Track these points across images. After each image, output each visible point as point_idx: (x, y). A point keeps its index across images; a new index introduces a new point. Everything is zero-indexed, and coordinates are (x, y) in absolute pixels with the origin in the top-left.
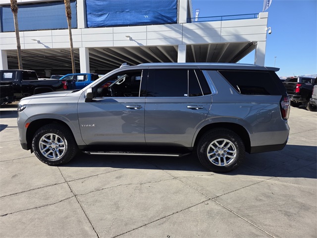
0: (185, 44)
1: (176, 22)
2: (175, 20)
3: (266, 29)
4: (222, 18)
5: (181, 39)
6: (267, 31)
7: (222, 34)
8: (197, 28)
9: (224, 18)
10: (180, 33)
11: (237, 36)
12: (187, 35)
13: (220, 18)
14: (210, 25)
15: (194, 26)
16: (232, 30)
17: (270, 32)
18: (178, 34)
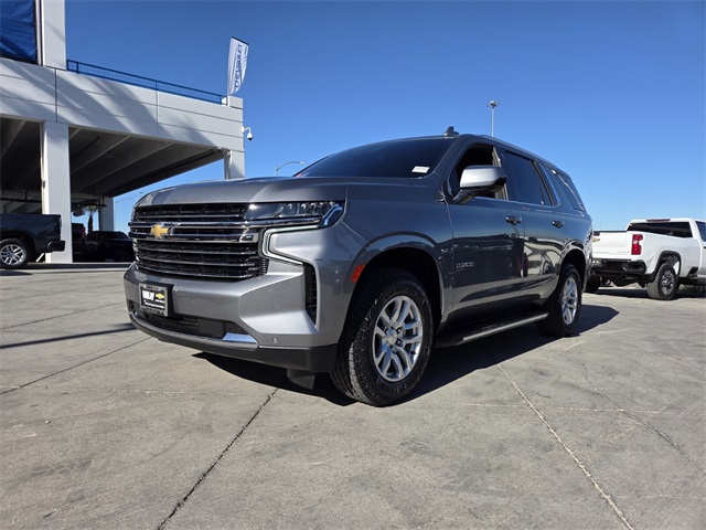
0: (65, 122)
1: (33, 60)
2: (31, 53)
3: (243, 129)
4: (156, 85)
5: (53, 108)
6: (246, 133)
7: (160, 120)
8: (98, 90)
9: (160, 86)
10: (48, 91)
11: (193, 132)
12: (70, 100)
13: (153, 84)
14: (130, 92)
15: (90, 83)
16: (181, 116)
17: (250, 136)
18: (42, 92)
